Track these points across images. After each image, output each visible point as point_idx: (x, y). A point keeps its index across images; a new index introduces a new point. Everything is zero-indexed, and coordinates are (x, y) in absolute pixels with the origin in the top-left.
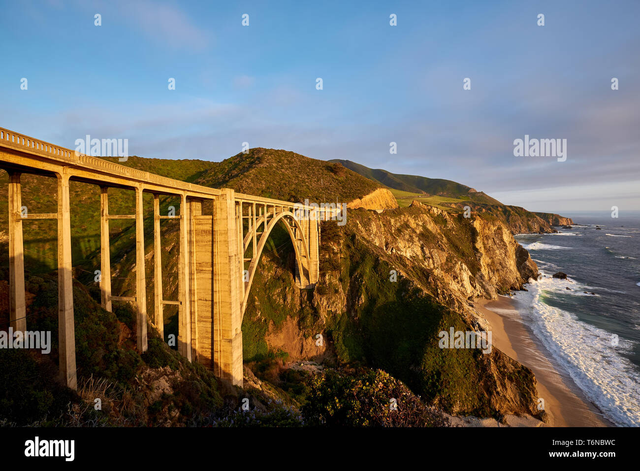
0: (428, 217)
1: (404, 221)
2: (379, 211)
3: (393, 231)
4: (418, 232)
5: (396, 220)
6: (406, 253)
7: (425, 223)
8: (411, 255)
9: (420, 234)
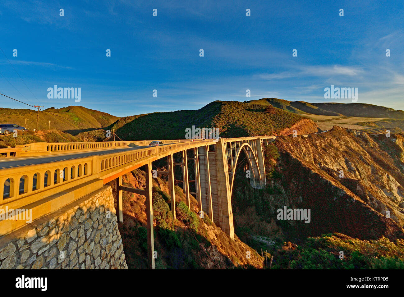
0: (349, 138)
1: (328, 142)
2: (306, 136)
3: (320, 150)
4: (342, 150)
5: (321, 142)
6: (333, 166)
7: (346, 142)
8: (338, 168)
9: (343, 151)
